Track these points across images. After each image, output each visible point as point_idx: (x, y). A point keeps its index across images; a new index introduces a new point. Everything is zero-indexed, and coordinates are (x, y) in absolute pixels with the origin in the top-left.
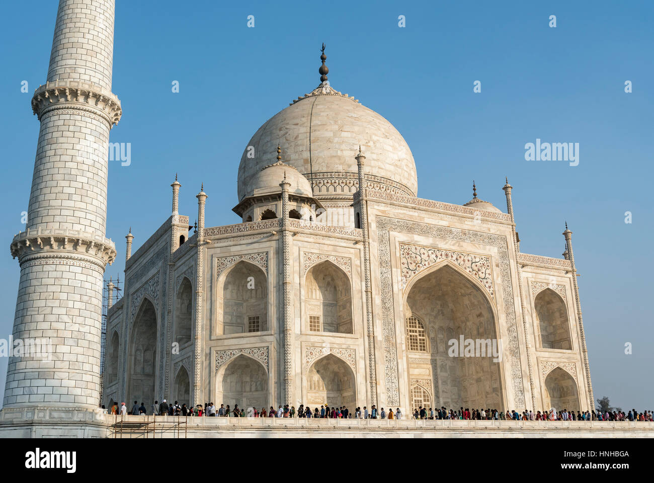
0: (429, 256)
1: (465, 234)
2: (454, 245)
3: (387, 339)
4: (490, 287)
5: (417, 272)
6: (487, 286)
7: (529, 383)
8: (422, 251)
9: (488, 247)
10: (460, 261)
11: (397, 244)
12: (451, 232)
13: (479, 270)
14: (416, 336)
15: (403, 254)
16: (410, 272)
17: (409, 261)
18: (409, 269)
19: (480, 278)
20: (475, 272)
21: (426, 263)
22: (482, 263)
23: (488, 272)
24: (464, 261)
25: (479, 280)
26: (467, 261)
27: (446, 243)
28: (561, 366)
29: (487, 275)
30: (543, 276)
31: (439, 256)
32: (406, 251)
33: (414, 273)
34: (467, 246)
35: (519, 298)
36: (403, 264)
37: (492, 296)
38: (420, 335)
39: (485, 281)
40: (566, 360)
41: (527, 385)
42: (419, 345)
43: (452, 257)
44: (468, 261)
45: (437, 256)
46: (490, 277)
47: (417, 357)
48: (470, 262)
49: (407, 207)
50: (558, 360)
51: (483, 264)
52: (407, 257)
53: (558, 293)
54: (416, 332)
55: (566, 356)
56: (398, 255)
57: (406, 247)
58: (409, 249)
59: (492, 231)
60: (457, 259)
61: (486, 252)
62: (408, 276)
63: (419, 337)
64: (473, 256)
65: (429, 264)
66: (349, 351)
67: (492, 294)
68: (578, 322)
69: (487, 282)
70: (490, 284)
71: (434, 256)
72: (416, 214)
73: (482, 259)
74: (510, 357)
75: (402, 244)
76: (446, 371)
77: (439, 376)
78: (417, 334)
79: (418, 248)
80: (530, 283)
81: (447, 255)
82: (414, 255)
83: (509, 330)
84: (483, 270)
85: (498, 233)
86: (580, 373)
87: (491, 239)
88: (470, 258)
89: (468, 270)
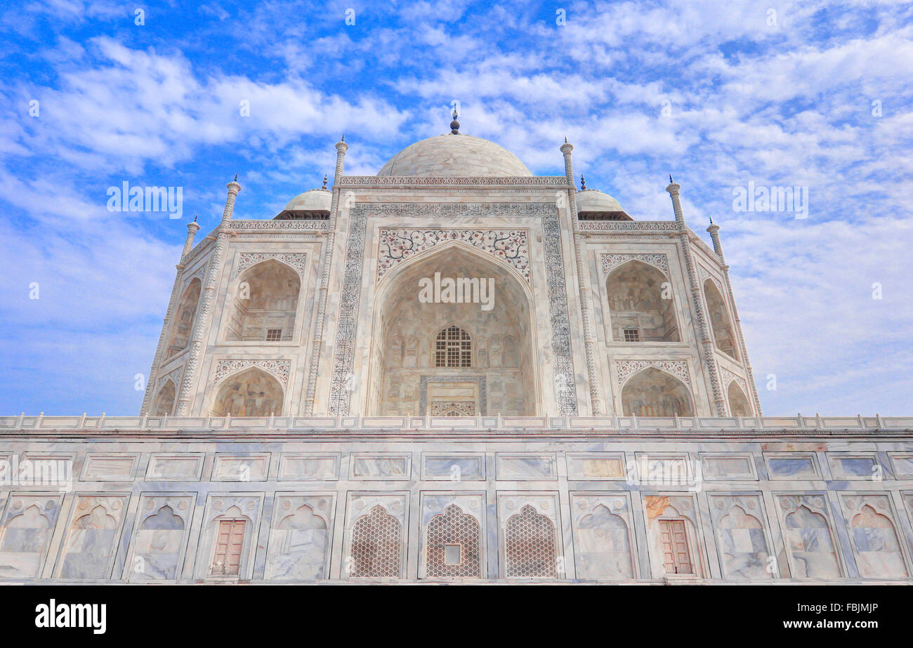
0: (424, 239)
1: (488, 208)
2: (468, 222)
3: (342, 344)
4: (524, 267)
5: (402, 260)
6: (519, 266)
7: (588, 393)
8: (416, 234)
9: (524, 219)
10: (477, 240)
11: (377, 231)
12: (465, 208)
13: (507, 248)
14: (458, 349)
15: (384, 241)
16: (391, 261)
17: (392, 247)
18: (391, 257)
19: (507, 257)
20: (499, 252)
21: (420, 248)
22: (512, 239)
23: (522, 249)
24: (482, 239)
25: (506, 261)
26: (487, 239)
27: (456, 221)
28: (657, 365)
29: (520, 254)
30: (626, 246)
31: (441, 237)
32: (389, 236)
33: (399, 261)
34: (489, 222)
35: (576, 277)
36: (383, 252)
37: (526, 278)
38: (463, 348)
39: (516, 260)
40: (667, 357)
42: (461, 359)
43: (463, 236)
44: (490, 238)
45: (437, 239)
46: (526, 255)
47: (457, 374)
48: (493, 241)
49: (398, 188)
50: (650, 357)
51: (516, 241)
52: (390, 243)
53: (654, 266)
54: (458, 344)
55: (668, 350)
56: (376, 241)
57: (391, 232)
58: (394, 234)
59: (533, 200)
60: (471, 239)
61: (521, 225)
62: (388, 265)
63: (461, 351)
64: (498, 232)
65: (423, 248)
66: (281, 362)
67: (527, 275)
68: (692, 302)
69: (519, 262)
70: (523, 264)
71: (433, 239)
72: (410, 194)
73: (513, 234)
74: (553, 357)
75: (384, 230)
76: (501, 390)
77: (488, 397)
78: (460, 347)
79: (409, 232)
80: (599, 257)
81: (454, 236)
82: (401, 241)
83: (554, 320)
84: (515, 247)
85: (544, 200)
86: (697, 375)
87: (532, 209)
88: (492, 235)
89: (488, 250)
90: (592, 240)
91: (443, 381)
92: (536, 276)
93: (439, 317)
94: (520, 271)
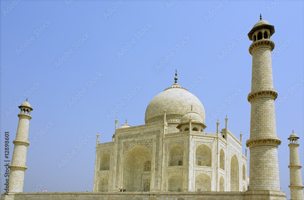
0: (131, 144)
1: (145, 134)
2: (140, 138)
3: (117, 170)
4: (151, 149)
6: (150, 149)
9: (152, 136)
10: (142, 143)
11: (123, 143)
12: (140, 134)
13: (148, 144)
15: (124, 145)
16: (125, 150)
26: (144, 142)
27: (138, 138)
30: (175, 140)
31: (135, 143)
33: (127, 150)
34: (145, 137)
35: (161, 151)
36: (124, 148)
39: (149, 147)
40: (179, 169)
41: (159, 179)
42: (150, 169)
43: (139, 142)
46: (152, 146)
50: (176, 170)
51: (150, 142)
54: (149, 165)
56: (122, 146)
57: (125, 143)
59: (155, 130)
60: (141, 143)
61: (151, 138)
63: (150, 167)
64: (146, 140)
70: (151, 148)
71: (133, 144)
72: (129, 132)
73: (150, 140)
74: (155, 171)
79: (129, 142)
80: (168, 144)
81: (137, 142)
82: (127, 145)
83: (156, 162)
84: (149, 144)
85: (157, 129)
86: (185, 174)
87: (154, 133)
88: (145, 141)
89: (144, 145)
90: (167, 139)
91: (145, 174)
92: (153, 151)
93: (145, 159)
94: (150, 150)
